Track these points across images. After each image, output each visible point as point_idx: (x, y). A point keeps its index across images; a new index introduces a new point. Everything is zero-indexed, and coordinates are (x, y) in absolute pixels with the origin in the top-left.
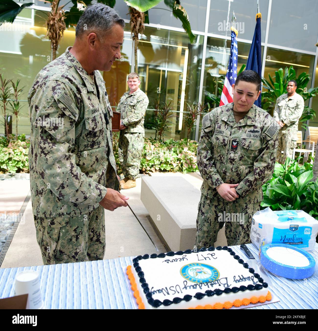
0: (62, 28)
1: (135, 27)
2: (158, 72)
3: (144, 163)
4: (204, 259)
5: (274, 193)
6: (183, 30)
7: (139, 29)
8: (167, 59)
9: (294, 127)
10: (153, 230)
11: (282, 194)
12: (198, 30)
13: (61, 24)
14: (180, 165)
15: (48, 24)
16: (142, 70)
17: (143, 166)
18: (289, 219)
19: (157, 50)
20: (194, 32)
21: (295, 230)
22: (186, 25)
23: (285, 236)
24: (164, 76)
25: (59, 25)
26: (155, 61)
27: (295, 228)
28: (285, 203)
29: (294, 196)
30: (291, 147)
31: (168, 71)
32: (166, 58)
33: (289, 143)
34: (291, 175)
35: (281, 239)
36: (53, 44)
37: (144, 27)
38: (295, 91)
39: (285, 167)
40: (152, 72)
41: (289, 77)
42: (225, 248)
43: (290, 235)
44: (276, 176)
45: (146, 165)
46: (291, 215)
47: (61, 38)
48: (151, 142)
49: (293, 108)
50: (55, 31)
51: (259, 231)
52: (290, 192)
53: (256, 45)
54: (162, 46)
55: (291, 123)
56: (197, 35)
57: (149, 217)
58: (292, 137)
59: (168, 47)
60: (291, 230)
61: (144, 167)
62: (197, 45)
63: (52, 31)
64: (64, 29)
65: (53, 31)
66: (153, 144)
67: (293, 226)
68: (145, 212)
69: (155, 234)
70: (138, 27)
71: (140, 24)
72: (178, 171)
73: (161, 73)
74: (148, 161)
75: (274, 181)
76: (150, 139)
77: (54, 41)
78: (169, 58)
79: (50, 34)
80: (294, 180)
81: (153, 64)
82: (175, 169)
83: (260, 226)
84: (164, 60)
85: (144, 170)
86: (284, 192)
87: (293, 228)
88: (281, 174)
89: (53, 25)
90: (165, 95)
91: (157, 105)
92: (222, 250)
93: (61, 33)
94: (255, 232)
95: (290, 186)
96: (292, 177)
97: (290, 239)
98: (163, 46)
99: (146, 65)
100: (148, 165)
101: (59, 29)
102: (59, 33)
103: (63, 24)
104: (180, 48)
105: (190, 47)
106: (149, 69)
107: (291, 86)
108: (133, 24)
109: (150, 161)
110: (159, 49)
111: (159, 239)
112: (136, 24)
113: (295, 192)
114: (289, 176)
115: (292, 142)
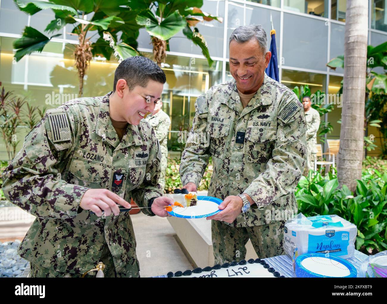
0: (89, 57)
1: (157, 54)
2: (181, 98)
3: (169, 182)
4: (236, 274)
5: (301, 204)
6: (203, 57)
7: (161, 57)
8: (190, 85)
9: (313, 140)
10: (181, 250)
11: (309, 204)
12: (217, 56)
13: (88, 54)
14: (205, 183)
15: (76, 55)
16: (166, 97)
17: (169, 185)
18: (324, 225)
19: (179, 77)
20: (213, 58)
21: (331, 236)
22: (205, 51)
23: (322, 243)
24: (187, 102)
25: (86, 55)
26: (177, 87)
27: (331, 234)
28: (313, 213)
29: (321, 206)
30: (312, 159)
31: (190, 97)
32: (188, 84)
33: (309, 156)
34: (316, 185)
35: (317, 246)
36: (80, 72)
37: (166, 56)
38: (310, 106)
39: (308, 179)
40: (175, 98)
41: (305, 94)
42: (258, 261)
43: (327, 242)
44: (301, 187)
45: (172, 184)
46: (325, 221)
47: (88, 67)
48: (176, 162)
49: (310, 122)
50: (82, 61)
51: (293, 239)
52: (317, 202)
53: (272, 59)
54: (183, 73)
55: (309, 136)
56: (216, 61)
57: (175, 237)
58: (311, 150)
59: (190, 74)
60: (327, 236)
61: (170, 187)
62: (216, 71)
63: (79, 60)
64: (90, 59)
65: (81, 60)
66: (178, 164)
67: (329, 232)
68: (172, 231)
69: (183, 254)
70: (160, 55)
71: (163, 52)
72: (204, 189)
73: (184, 99)
74: (173, 180)
75: (300, 191)
76: (175, 160)
77: (81, 70)
78: (191, 84)
79: (78, 63)
80: (320, 190)
81: (175, 89)
82: (200, 187)
83: (294, 234)
84: (185, 86)
85: (170, 190)
86: (311, 202)
87: (329, 234)
88: (305, 186)
89: (80, 55)
90: (189, 118)
91: (181, 127)
92: (255, 264)
93: (88, 62)
94: (289, 241)
95: (317, 196)
96: (318, 186)
97: (327, 246)
98: (185, 73)
99: (169, 92)
100: (174, 184)
101: (86, 58)
102: (86, 62)
103: (90, 54)
104: (201, 74)
105: (210, 72)
106: (173, 96)
107: (306, 101)
108: (155, 52)
109: (176, 181)
110: (181, 76)
111: (186, 259)
112: (159, 52)
113: (322, 201)
114: (314, 186)
115: (312, 155)
